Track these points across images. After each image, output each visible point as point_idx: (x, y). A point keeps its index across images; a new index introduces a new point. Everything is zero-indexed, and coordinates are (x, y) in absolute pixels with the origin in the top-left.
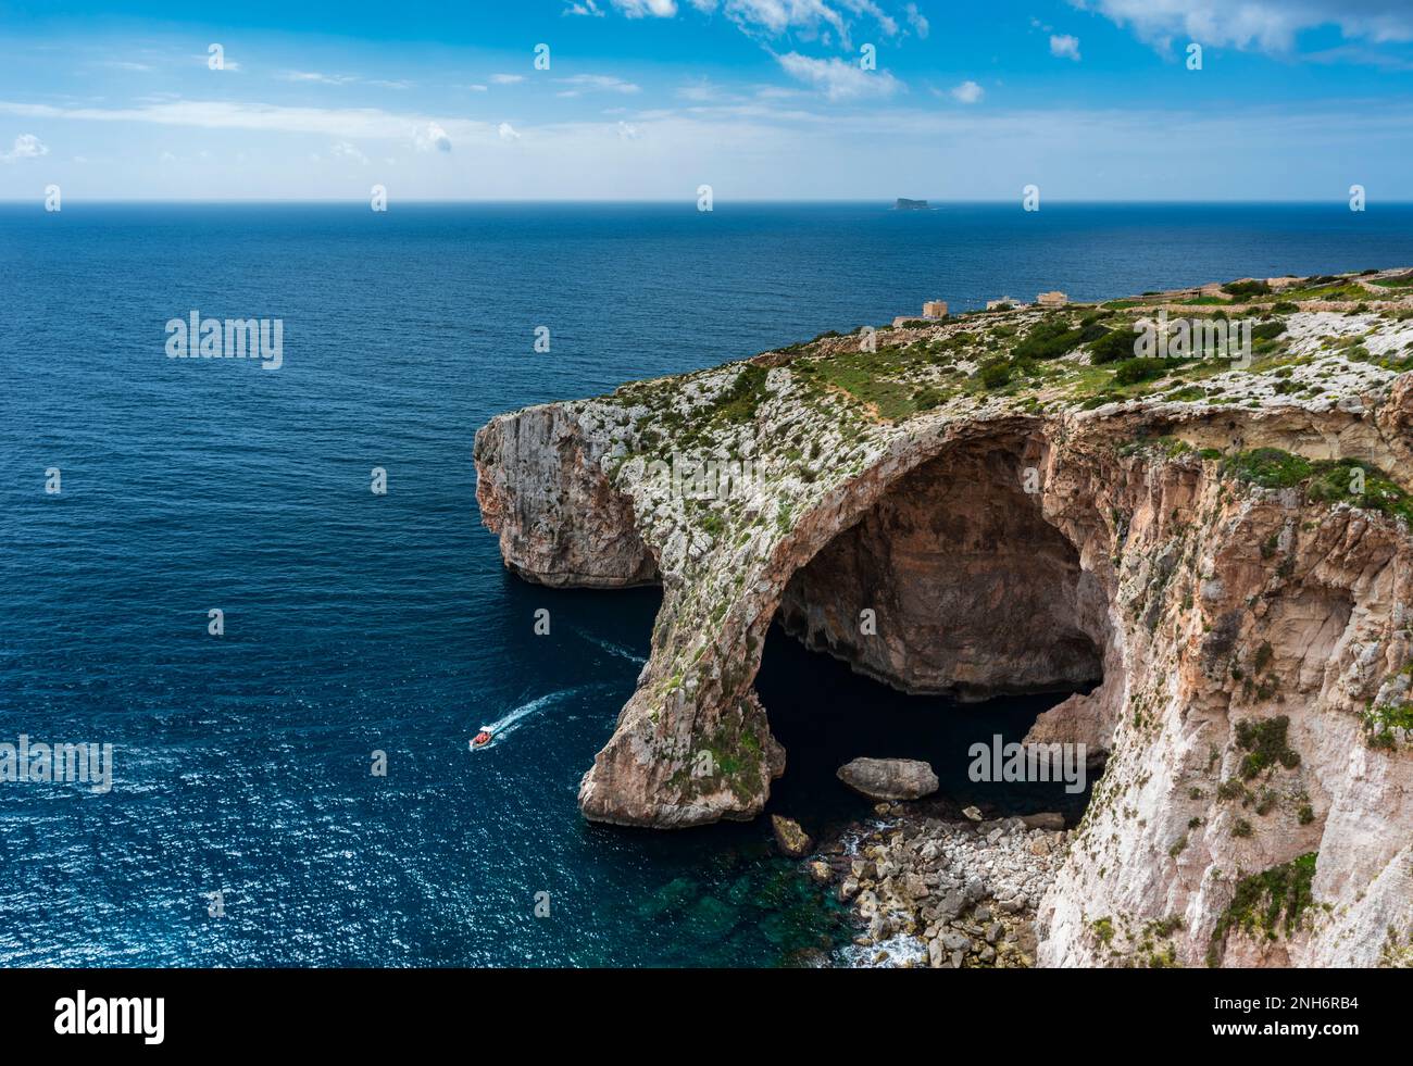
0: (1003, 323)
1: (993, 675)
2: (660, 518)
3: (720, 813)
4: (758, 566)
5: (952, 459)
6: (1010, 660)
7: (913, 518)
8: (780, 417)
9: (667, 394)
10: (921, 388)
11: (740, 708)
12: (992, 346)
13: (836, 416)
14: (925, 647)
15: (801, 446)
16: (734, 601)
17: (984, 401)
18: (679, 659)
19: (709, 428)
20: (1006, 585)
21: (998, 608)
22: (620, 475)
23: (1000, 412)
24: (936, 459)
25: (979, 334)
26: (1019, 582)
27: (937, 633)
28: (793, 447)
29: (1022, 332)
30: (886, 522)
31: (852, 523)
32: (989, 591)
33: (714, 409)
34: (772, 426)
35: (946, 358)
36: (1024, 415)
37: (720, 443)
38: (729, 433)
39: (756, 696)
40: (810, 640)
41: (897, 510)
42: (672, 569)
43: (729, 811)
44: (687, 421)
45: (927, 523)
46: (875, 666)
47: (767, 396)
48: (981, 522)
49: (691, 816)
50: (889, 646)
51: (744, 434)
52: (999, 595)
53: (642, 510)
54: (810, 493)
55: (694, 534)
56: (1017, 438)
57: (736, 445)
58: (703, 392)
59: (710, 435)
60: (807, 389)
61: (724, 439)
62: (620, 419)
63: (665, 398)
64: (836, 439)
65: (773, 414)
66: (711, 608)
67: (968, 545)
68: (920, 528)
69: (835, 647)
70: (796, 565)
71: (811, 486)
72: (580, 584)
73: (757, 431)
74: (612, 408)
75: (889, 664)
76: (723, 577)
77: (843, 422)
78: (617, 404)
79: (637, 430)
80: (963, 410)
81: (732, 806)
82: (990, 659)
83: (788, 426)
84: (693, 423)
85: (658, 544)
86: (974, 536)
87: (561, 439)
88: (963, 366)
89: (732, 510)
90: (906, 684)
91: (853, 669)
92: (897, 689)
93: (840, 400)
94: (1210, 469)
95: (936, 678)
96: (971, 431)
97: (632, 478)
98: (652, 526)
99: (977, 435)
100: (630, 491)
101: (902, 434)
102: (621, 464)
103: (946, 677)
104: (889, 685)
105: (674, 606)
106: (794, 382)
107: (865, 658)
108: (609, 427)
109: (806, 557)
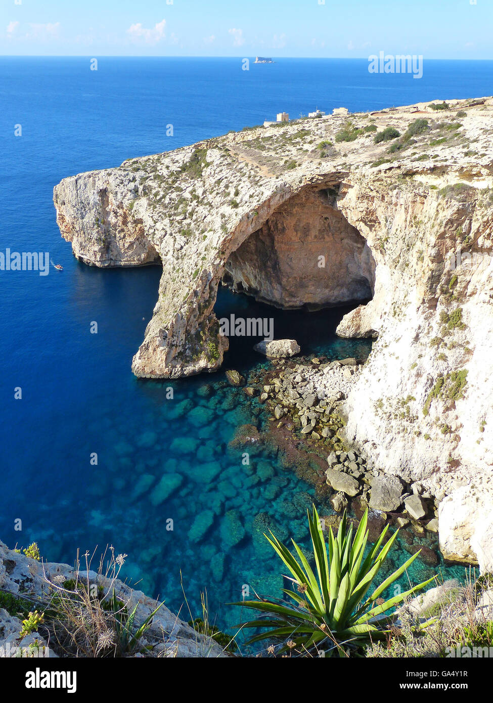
0: (322, 124)
1: (322, 299)
2: (157, 230)
3: (201, 370)
4: (213, 251)
5: (304, 194)
6: (330, 291)
7: (285, 225)
8: (216, 175)
9: (154, 164)
10: (287, 158)
11: (207, 321)
13: (245, 174)
14: (291, 287)
15: (229, 190)
16: (201, 269)
17: (320, 164)
18: (175, 299)
19: (178, 182)
22: (134, 209)
23: (329, 170)
24: (298, 195)
25: (312, 130)
26: (335, 254)
27: (296, 280)
28: (224, 191)
29: (334, 128)
30: (272, 227)
31: (258, 228)
33: (180, 172)
34: (212, 180)
35: (297, 142)
36: (341, 171)
37: (185, 190)
38: (189, 184)
39: (215, 315)
40: (234, 287)
41: (277, 221)
42: (166, 255)
43: (205, 369)
44: (167, 179)
45: (292, 228)
46: (267, 298)
47: (208, 165)
48: (317, 226)
49: (187, 372)
50: (273, 288)
51: (197, 185)
53: (148, 226)
54: (237, 214)
55: (177, 237)
56: (337, 182)
57: (194, 190)
58: (174, 163)
59: (180, 186)
60: (229, 160)
61: (187, 187)
62: (131, 179)
63: (154, 167)
64: (247, 186)
65: (212, 173)
66: (190, 273)
67: (311, 237)
68: (289, 230)
69: (247, 290)
70: (231, 250)
71: (236, 210)
72: (117, 265)
73: (204, 183)
74: (126, 173)
75: (273, 297)
76: (195, 258)
77: (250, 177)
78: (129, 171)
79: (141, 184)
80: (310, 169)
81: (206, 366)
82: (320, 292)
83: (222, 180)
84: (170, 180)
85: (158, 243)
86: (314, 232)
87: (101, 190)
88: (306, 146)
89: (195, 224)
90: (282, 305)
91: (256, 300)
92: (277, 308)
93: (247, 165)
94: (433, 194)
95: (296, 301)
96: (315, 180)
97: (140, 209)
98: (154, 234)
99: (318, 182)
100: (139, 216)
101: (281, 182)
102: (134, 203)
103: (300, 301)
104: (273, 306)
105: (169, 274)
106: (221, 157)
107: (262, 294)
108: (126, 183)
109: (236, 246)
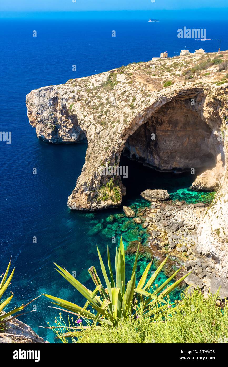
0: (188, 59)
1: (184, 165)
2: (86, 121)
3: (109, 206)
4: (118, 135)
5: (175, 102)
6: (189, 161)
7: (163, 120)
8: (122, 89)
9: (86, 83)
10: (165, 80)
12: (186, 66)
13: (139, 89)
14: (165, 158)
15: (129, 98)
16: (111, 146)
17: (185, 83)
18: (95, 163)
19: (99, 93)
20: (189, 139)
21: (186, 146)
22: (73, 108)
23: (190, 87)
24: (171, 102)
25: (181, 62)
26: (193, 138)
27: (169, 154)
28: (126, 99)
29: (195, 62)
30: (155, 121)
31: (146, 121)
32: (184, 141)
33: (100, 87)
34: (119, 92)
35: (172, 70)
36: (198, 88)
37: (103, 98)
38: (106, 95)
40: (131, 157)
41: (157, 118)
42: (90, 137)
43: (111, 205)
44: (92, 91)
45: (167, 122)
46: (150, 164)
47: (117, 83)
48: (182, 121)
49: (100, 207)
50: (154, 158)
51: (110, 95)
52: (187, 142)
53: (80, 119)
54: (133, 113)
55: (97, 126)
56: (195, 95)
57: (108, 98)
58: (97, 82)
59: (100, 96)
60: (130, 80)
61: (104, 96)
62: (71, 91)
63: (85, 84)
64: (140, 96)
65: (120, 88)
66: (104, 148)
67: (178, 128)
68: (165, 123)
69: (138, 159)
70: (129, 134)
71: (133, 110)
72: (62, 142)
73: (115, 94)
74: (68, 87)
75: (154, 163)
76: (107, 139)
77: (142, 91)
78: (70, 86)
79: (77, 94)
80: (179, 86)
81: (112, 204)
82: (183, 161)
83: (125, 92)
84: (95, 92)
85: (86, 129)
86: (180, 125)
87: (53, 97)
88: (177, 73)
89: (108, 118)
90: (159, 169)
91: (144, 165)
92: (157, 170)
93: (140, 83)
95: (168, 167)
96: (181, 93)
97: (76, 109)
98: (84, 124)
99: (183, 94)
100: (75, 113)
101: (161, 94)
102: (73, 105)
103: (171, 167)
104: (154, 169)
105: (92, 148)
106: (126, 78)
107: (147, 161)
108: (68, 93)
109: (132, 132)
